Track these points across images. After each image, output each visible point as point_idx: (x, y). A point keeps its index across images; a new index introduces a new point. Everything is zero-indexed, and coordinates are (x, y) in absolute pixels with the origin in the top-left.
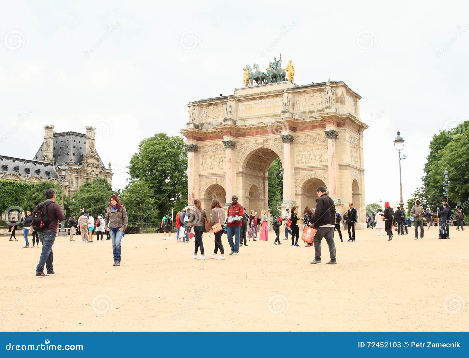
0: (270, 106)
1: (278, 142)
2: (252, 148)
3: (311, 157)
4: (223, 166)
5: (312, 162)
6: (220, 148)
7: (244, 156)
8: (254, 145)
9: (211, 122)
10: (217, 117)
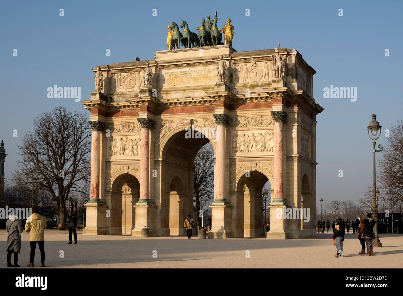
0: (200, 76)
1: (210, 124)
2: (175, 129)
3: (251, 145)
4: (137, 151)
5: (252, 150)
6: (134, 127)
7: (165, 138)
8: (180, 124)
9: (124, 93)
10: (131, 87)
